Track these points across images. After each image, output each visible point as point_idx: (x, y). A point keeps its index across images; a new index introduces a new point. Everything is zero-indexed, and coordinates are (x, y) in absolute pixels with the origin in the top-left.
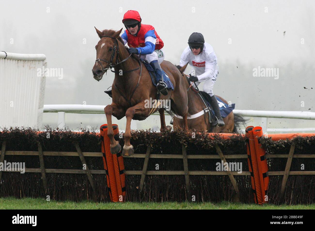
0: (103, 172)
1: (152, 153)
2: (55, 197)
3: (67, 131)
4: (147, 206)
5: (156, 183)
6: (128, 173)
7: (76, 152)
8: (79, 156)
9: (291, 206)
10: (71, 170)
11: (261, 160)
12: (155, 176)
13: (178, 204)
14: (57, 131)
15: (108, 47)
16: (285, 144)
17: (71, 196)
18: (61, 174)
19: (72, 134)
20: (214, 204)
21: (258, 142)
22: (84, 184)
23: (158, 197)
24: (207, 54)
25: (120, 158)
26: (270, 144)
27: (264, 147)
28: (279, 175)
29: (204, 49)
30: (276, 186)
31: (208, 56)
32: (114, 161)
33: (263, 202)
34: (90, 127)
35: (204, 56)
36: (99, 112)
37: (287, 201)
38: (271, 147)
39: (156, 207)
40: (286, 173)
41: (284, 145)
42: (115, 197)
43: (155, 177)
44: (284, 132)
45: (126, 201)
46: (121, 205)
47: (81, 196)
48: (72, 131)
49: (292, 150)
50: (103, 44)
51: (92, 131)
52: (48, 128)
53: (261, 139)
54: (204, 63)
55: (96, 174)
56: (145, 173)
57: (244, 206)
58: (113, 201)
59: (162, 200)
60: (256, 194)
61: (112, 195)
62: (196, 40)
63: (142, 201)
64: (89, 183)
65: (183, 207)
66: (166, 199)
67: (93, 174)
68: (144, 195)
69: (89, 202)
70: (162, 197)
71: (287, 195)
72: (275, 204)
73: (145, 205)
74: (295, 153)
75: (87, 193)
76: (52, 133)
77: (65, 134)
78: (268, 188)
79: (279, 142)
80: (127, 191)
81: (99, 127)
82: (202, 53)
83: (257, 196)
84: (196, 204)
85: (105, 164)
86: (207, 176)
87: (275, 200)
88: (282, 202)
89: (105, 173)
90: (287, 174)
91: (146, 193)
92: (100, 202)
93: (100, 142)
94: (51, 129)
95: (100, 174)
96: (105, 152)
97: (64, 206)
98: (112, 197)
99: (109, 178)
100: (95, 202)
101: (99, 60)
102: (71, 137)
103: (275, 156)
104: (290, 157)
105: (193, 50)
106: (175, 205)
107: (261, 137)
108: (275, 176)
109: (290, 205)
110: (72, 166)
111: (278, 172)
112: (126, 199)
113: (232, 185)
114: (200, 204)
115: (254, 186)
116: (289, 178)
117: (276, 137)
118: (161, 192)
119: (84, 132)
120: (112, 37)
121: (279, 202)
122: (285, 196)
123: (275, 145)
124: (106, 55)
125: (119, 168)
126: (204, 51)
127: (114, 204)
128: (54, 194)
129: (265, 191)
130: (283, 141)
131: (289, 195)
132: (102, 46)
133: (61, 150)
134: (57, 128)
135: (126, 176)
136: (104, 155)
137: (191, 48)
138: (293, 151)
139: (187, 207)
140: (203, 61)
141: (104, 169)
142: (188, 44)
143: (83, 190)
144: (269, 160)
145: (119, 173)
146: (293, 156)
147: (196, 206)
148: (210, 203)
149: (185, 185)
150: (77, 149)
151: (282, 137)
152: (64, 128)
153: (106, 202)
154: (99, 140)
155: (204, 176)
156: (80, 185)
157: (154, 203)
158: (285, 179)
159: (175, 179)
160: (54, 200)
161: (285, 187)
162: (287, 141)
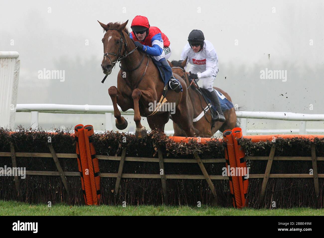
0: (77, 174)
1: (127, 156)
2: (28, 200)
3: (41, 131)
4: (122, 209)
5: (132, 187)
6: (104, 176)
7: (50, 154)
8: (52, 158)
9: (272, 210)
10: (44, 172)
11: (241, 163)
12: (131, 179)
13: (154, 207)
14: (30, 131)
15: (115, 40)
16: (265, 145)
17: (44, 199)
18: (34, 176)
19: (45, 135)
20: (192, 208)
21: (238, 144)
22: (58, 186)
23: (134, 201)
24: (208, 52)
25: (94, 160)
26: (250, 146)
27: (244, 149)
28: (259, 178)
29: (204, 46)
30: (255, 189)
31: (209, 53)
32: (89, 163)
33: (242, 207)
34: (64, 127)
35: (204, 53)
36: (74, 112)
37: (267, 205)
38: (251, 149)
39: (132, 210)
40: (266, 176)
41: (264, 147)
42: (89, 200)
43: (131, 181)
44: (263, 134)
45: (101, 204)
46: (96, 208)
47: (54, 199)
48: (45, 131)
49: (272, 152)
50: (110, 37)
51: (66, 131)
52: (21, 128)
53: (240, 141)
54: (205, 60)
55: (70, 176)
56: (120, 176)
57: (223, 210)
58: (87, 204)
59: (138, 204)
60: (235, 199)
61: (87, 198)
62: (195, 38)
63: (118, 205)
64: (63, 185)
65: (160, 211)
66: (142, 202)
67: (67, 176)
68: (119, 198)
69: (63, 205)
70: (138, 200)
71: (267, 200)
72: (255, 208)
73: (121, 208)
74: (276, 155)
75: (60, 196)
76: (25, 134)
77: (37, 135)
78: (248, 192)
79: (259, 144)
80: (102, 193)
81: (74, 128)
82: (202, 51)
83: (236, 200)
84: (173, 208)
85: (79, 166)
86: (184, 180)
87: (255, 203)
88: (262, 206)
89: (80, 175)
90: (268, 177)
91: (122, 196)
92: (74, 205)
93: (75, 143)
94: (24, 129)
95: (75, 176)
96: (79, 153)
97: (37, 209)
98: (87, 200)
99: (83, 180)
100: (69, 204)
101: (108, 54)
102: (44, 138)
103: (254, 158)
104: (270, 160)
105: (193, 48)
106: (152, 209)
107: (240, 139)
108: (255, 179)
109: (270, 209)
110: (45, 168)
111: (258, 175)
112: (101, 202)
113: (210, 189)
114: (177, 207)
115: (233, 191)
116: (269, 181)
117: (256, 139)
118: (136, 196)
119: (58, 133)
120: (118, 29)
121: (259, 205)
122: (265, 199)
123: (255, 146)
124: (113, 49)
125: (94, 170)
126: (205, 48)
127: (88, 207)
128: (27, 196)
129: (245, 194)
130: (263, 143)
131: (269, 199)
132: (109, 39)
133: (34, 151)
134: (30, 128)
135: (100, 179)
136: (79, 156)
137: (191, 46)
138: (274, 153)
139: (164, 210)
140: (204, 59)
141: (78, 171)
142: (188, 41)
143: (57, 192)
144: (249, 163)
145: (94, 175)
146: (273, 158)
147: (173, 210)
148: (187, 206)
149: (162, 188)
150: (51, 150)
151: (263, 138)
152: (37, 129)
153: (80, 206)
154: (73, 140)
155: (181, 179)
156: (54, 187)
157: (130, 207)
158: (265, 182)
159: (152, 182)
160: (27, 203)
161: (265, 191)
162: (268, 143)
